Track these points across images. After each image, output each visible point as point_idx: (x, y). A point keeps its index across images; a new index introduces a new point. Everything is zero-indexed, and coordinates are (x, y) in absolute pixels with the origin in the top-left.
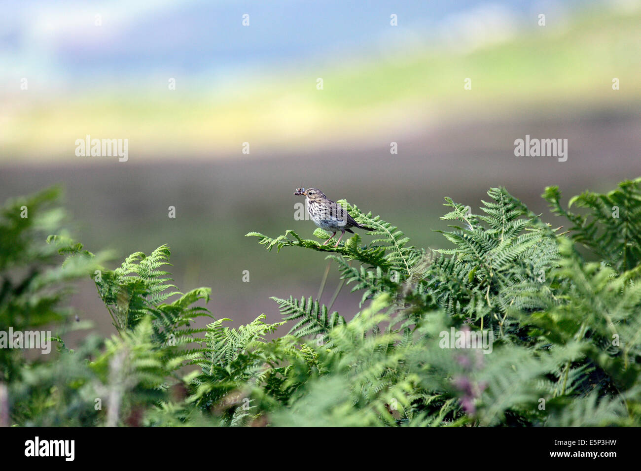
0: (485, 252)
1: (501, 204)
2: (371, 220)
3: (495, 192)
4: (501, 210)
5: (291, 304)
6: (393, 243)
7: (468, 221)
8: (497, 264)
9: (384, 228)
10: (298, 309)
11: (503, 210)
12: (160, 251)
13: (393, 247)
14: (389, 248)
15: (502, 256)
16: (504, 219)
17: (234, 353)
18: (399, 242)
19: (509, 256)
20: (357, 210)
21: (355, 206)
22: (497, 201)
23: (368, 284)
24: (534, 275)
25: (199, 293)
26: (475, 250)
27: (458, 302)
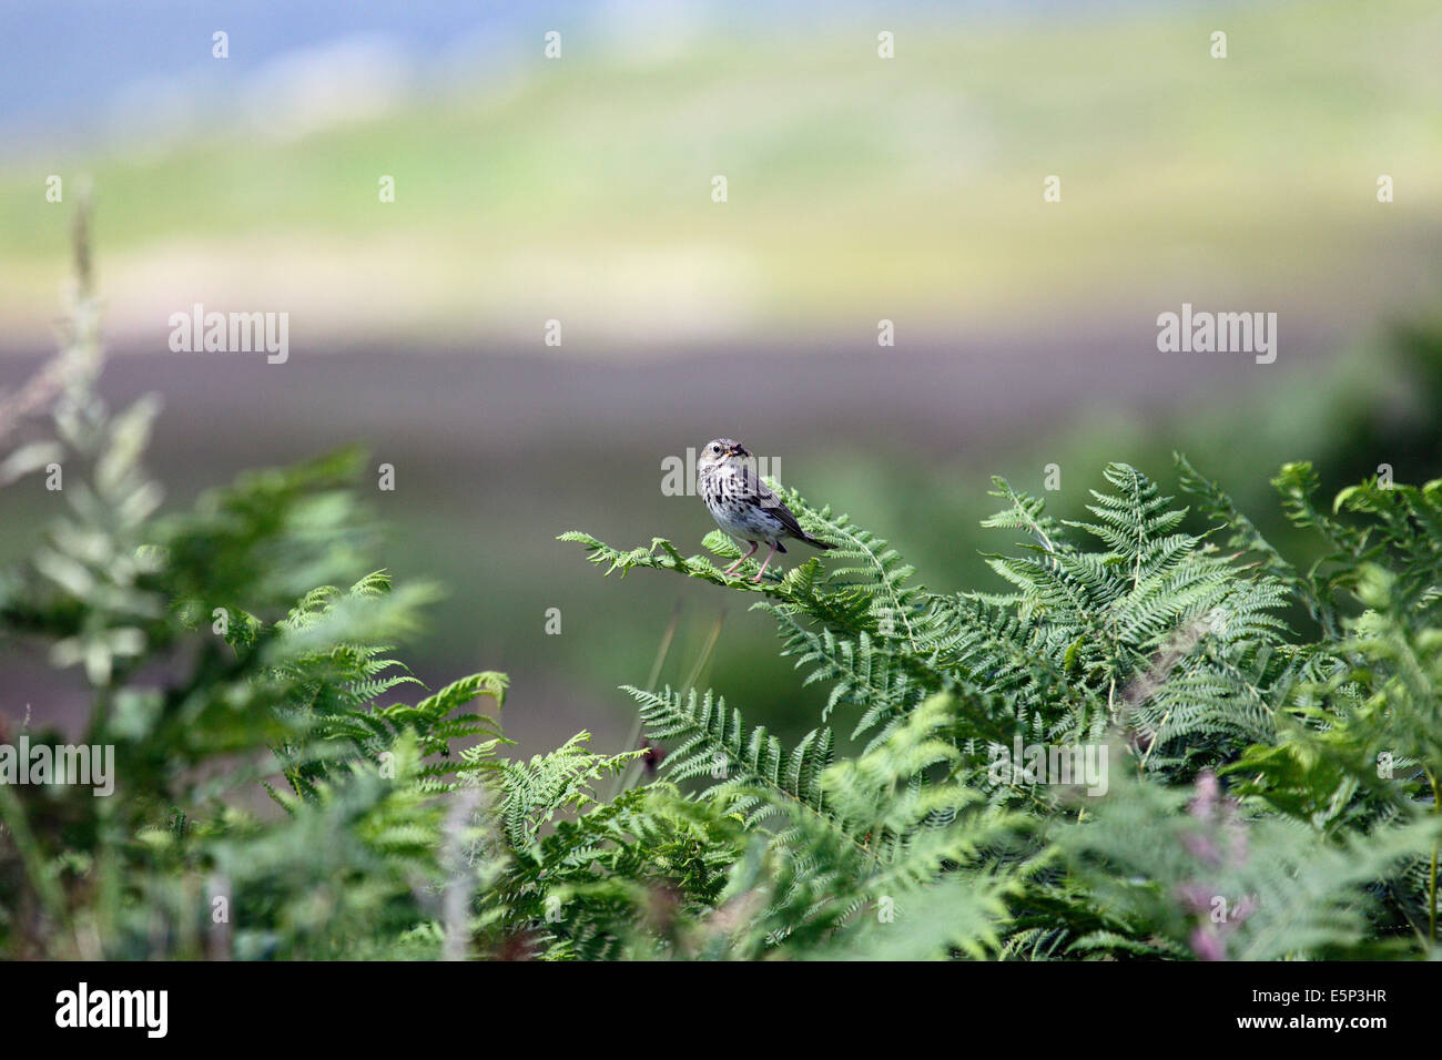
0: (1100, 605)
1: (1134, 499)
2: (830, 525)
3: (1121, 471)
4: (1134, 514)
5: (668, 703)
6: (880, 577)
7: (1043, 533)
8: (1132, 632)
9: (859, 542)
10: (682, 716)
11: (1139, 512)
12: (370, 584)
13: (878, 585)
14: (870, 588)
15: (1141, 613)
16: (1141, 534)
17: (526, 817)
18: (893, 575)
19: (1157, 614)
20: (799, 500)
21: (795, 492)
22: (1125, 491)
23: (841, 668)
24: (1222, 658)
25: (483, 682)
26: (1075, 600)
27: (1038, 714)
